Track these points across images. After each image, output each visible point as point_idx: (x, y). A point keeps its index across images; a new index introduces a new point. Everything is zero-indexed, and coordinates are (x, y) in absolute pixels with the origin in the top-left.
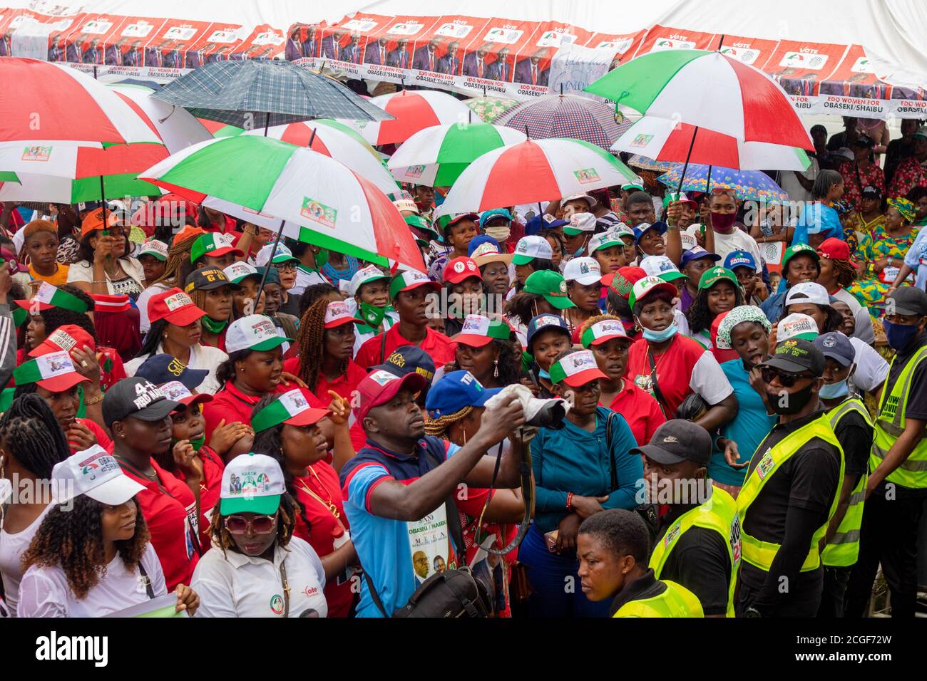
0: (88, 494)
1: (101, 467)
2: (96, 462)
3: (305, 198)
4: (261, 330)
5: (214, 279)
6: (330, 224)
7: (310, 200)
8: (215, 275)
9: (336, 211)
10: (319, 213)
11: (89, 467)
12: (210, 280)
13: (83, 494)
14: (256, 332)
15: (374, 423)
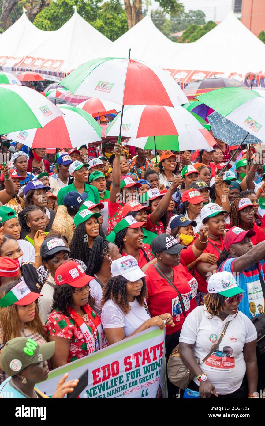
0: (123, 275)
1: (129, 265)
2: (127, 263)
4: (213, 209)
5: (201, 185)
6: (256, 130)
8: (201, 184)
9: (261, 126)
11: (124, 264)
12: (199, 186)
13: (121, 275)
14: (210, 210)
15: (233, 250)
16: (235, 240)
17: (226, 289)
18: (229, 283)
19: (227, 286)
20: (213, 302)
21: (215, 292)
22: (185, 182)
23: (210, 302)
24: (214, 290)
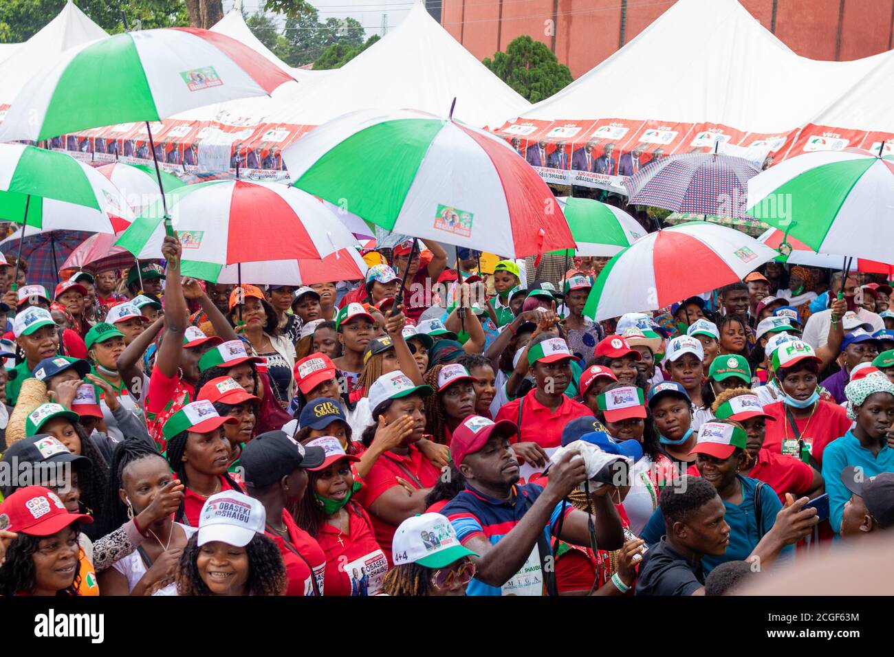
3: (439, 205)
4: (400, 382)
6: (465, 233)
7: (444, 207)
9: (472, 215)
10: (453, 221)
14: (395, 384)
15: (470, 469)
16: (470, 446)
17: (433, 551)
18: (440, 536)
19: (435, 544)
20: (405, 587)
21: (409, 560)
22: (341, 340)
23: (398, 586)
24: (406, 557)
